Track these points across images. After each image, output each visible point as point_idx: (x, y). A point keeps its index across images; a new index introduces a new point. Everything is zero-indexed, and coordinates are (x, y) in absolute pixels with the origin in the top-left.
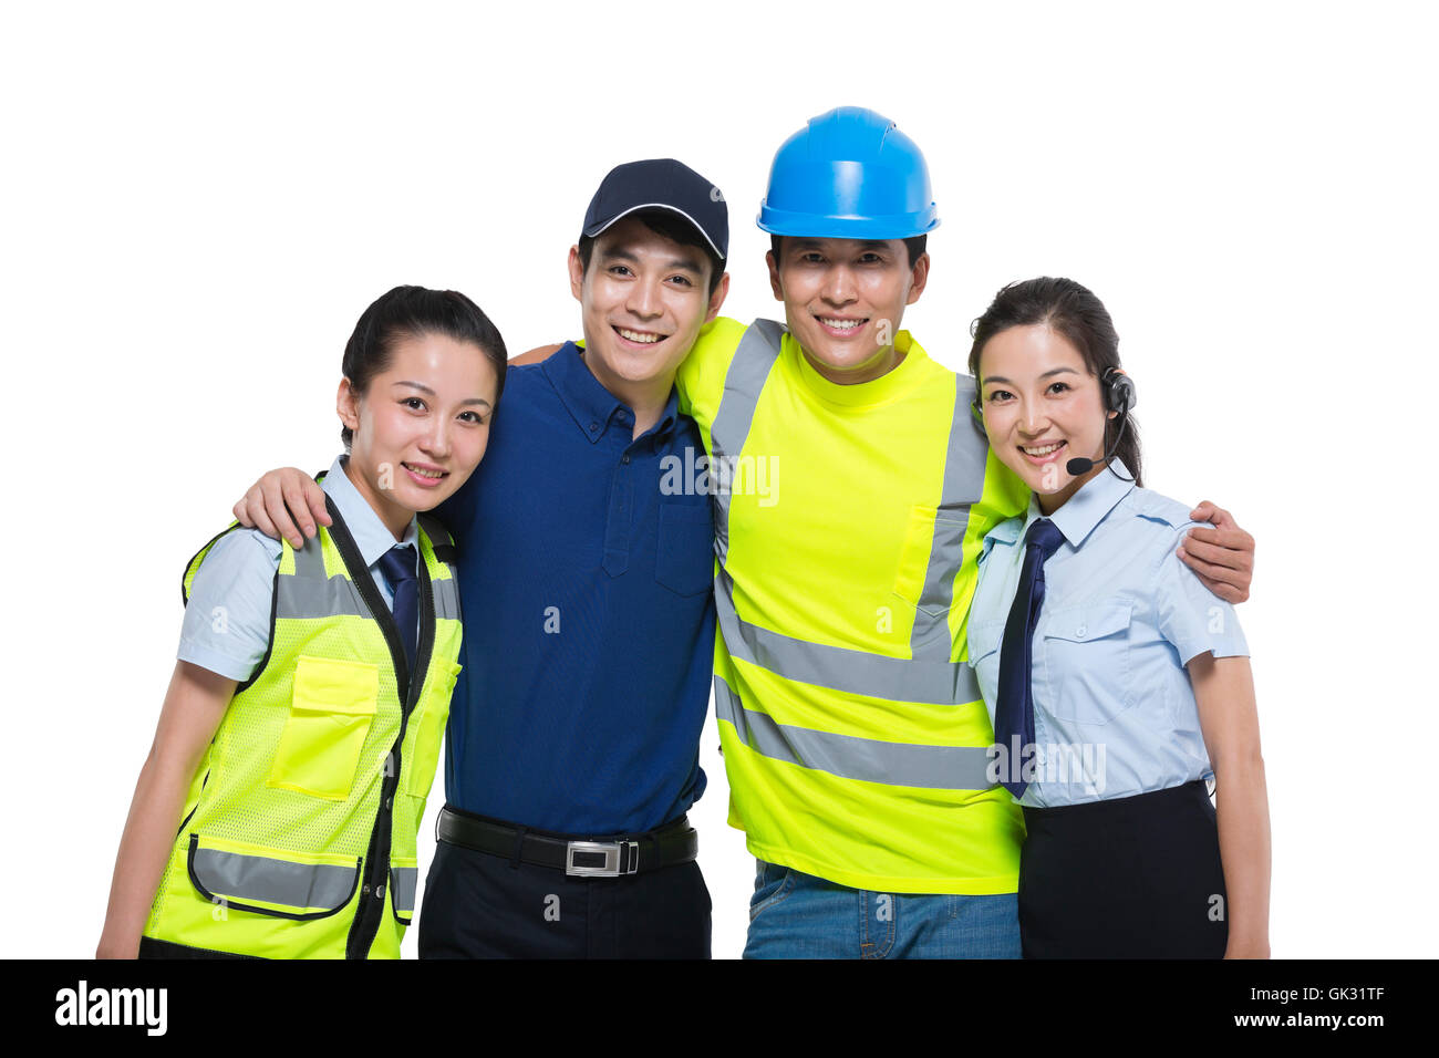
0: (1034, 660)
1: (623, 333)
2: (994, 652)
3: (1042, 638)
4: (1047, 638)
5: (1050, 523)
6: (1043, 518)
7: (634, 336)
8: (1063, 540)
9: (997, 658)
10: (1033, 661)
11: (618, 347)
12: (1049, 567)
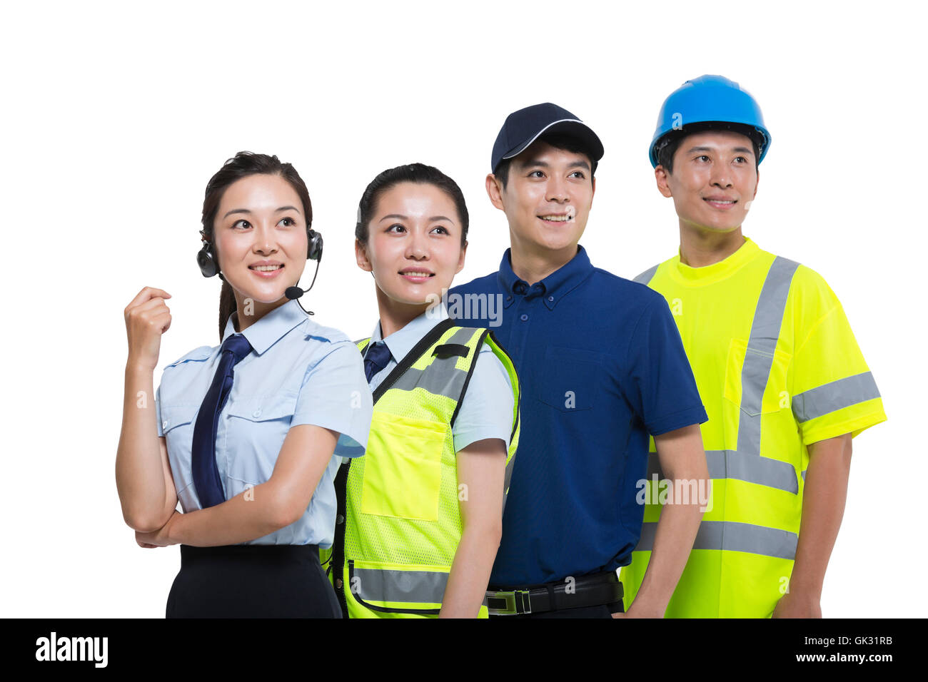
0: (220, 432)
1: (545, 218)
2: (189, 423)
3: (226, 416)
4: (230, 416)
5: (242, 337)
6: (236, 334)
7: (554, 218)
8: (251, 349)
9: (191, 428)
10: (218, 433)
11: (545, 227)
12: (238, 369)
